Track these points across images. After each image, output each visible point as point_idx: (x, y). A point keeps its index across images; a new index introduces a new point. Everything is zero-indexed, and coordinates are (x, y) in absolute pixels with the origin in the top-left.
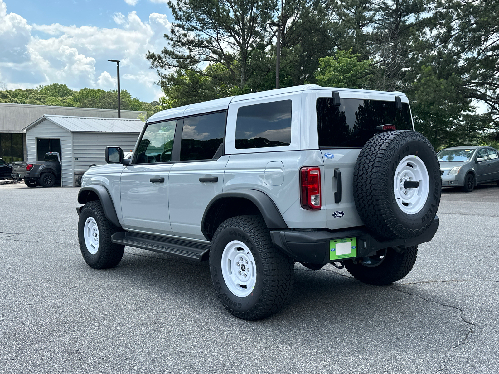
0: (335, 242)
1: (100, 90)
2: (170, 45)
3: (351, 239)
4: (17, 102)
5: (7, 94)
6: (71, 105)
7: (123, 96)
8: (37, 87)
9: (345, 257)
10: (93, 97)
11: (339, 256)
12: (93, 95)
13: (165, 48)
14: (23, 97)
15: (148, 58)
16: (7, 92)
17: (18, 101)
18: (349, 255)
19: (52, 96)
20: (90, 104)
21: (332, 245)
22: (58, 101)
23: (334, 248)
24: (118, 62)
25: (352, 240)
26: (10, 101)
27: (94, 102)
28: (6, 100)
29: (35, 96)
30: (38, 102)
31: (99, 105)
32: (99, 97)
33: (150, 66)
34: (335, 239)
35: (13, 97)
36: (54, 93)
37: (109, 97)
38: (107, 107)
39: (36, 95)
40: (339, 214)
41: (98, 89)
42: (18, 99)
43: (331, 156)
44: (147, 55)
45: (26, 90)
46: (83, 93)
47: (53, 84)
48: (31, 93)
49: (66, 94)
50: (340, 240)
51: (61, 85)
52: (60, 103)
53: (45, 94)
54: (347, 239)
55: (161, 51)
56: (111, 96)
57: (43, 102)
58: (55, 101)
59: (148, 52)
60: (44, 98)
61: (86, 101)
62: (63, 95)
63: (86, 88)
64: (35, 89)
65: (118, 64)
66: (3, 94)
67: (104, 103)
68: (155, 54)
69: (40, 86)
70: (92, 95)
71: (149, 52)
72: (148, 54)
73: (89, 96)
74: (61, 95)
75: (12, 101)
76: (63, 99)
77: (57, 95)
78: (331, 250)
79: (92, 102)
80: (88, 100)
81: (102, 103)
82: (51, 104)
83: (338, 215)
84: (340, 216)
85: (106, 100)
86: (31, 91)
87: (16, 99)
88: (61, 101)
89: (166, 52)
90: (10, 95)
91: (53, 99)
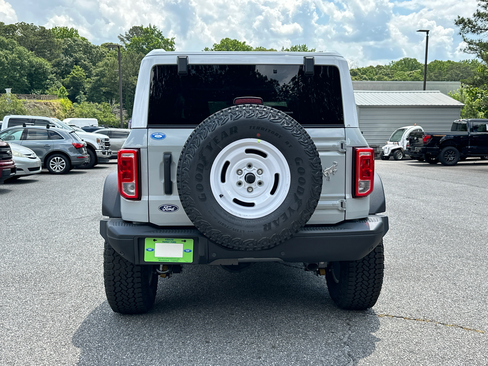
0: (154, 240)
1: (450, 61)
2: (480, 7)
3: (183, 240)
4: (365, 79)
5: (358, 71)
6: (417, 78)
7: (472, 67)
8: (390, 63)
9: (170, 261)
10: (440, 69)
11: (159, 258)
12: (441, 67)
13: (477, 10)
14: (371, 73)
15: (456, 24)
16: (358, 69)
17: (367, 78)
18: (178, 259)
19: (402, 70)
20: (436, 77)
21: (148, 244)
22: (405, 76)
23: (153, 248)
24: (427, 32)
25: (185, 241)
26: (359, 77)
27: (440, 74)
28: (356, 77)
29: (384, 72)
30: (386, 78)
31: (446, 77)
32: (447, 68)
33: (459, 32)
34: (155, 238)
35: (363, 74)
36: (403, 68)
37: (457, 68)
38: (453, 79)
39: (385, 70)
40: (169, 208)
41: (448, 60)
42: (367, 75)
43: (161, 136)
44: (455, 20)
45: (377, 66)
46: (431, 66)
47: (403, 59)
48: (381, 69)
49: (415, 68)
50: (164, 239)
51: (411, 59)
52: (407, 77)
53: (395, 69)
54: (175, 240)
55: (473, 14)
56: (459, 67)
57: (391, 77)
58: (402, 76)
59: (457, 17)
60: (392, 73)
61: (432, 74)
62: (412, 69)
63: (436, 60)
64: (388, 64)
65: (428, 33)
66: (353, 72)
67: (451, 75)
68: (464, 18)
69: (392, 62)
70: (439, 67)
71: (459, 17)
72: (457, 19)
73: (437, 68)
74: (410, 69)
75: (361, 78)
76: (411, 73)
77: (406, 70)
78: (147, 250)
79: (438, 74)
80: (434, 72)
81: (449, 75)
82: (397, 79)
83: (166, 208)
84: (170, 211)
85: (453, 71)
86: (382, 67)
87: (365, 76)
88: (408, 75)
89: (479, 15)
90: (360, 72)
91: (401, 73)
